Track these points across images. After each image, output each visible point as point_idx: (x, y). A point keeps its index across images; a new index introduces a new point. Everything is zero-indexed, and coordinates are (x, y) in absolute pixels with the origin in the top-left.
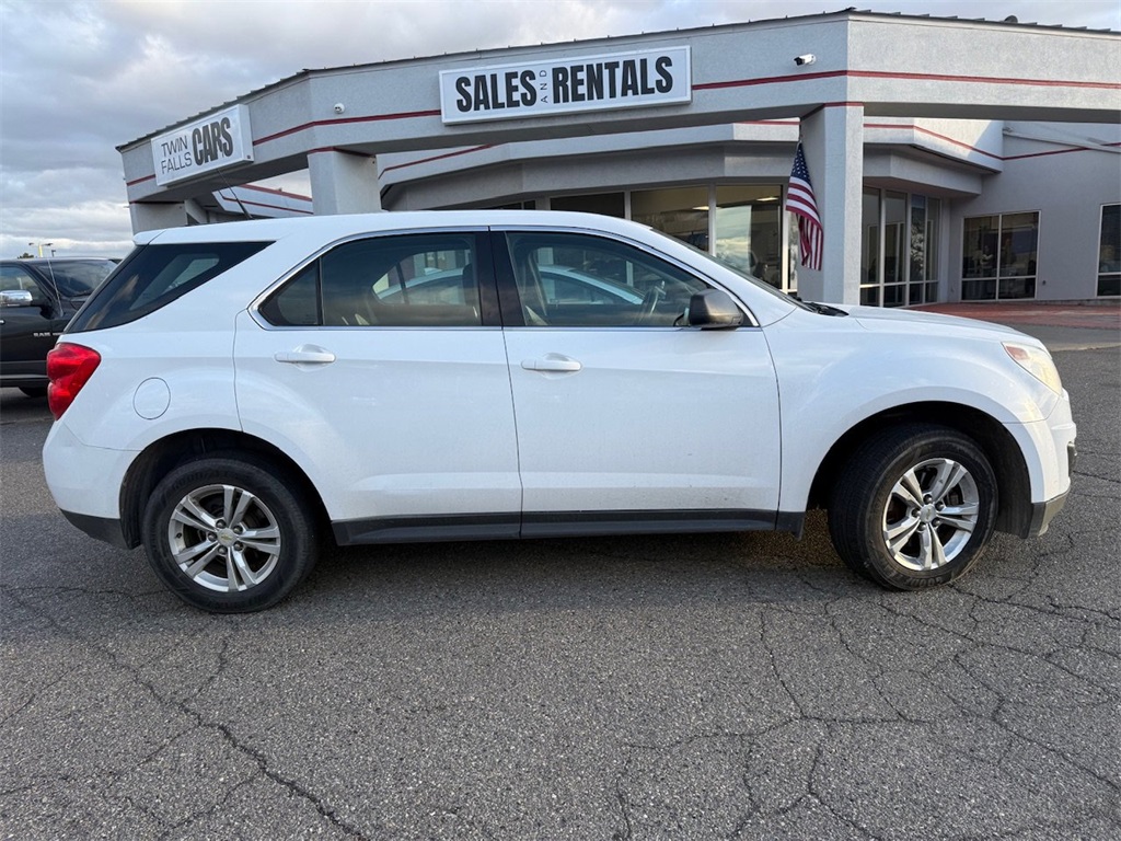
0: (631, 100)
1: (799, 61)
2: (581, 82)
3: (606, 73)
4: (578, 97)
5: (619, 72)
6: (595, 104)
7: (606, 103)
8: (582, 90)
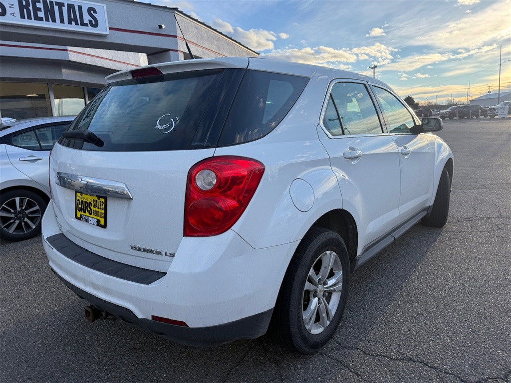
0: (73, 27)
1: (160, 27)
2: (40, 10)
3: (56, 8)
4: (37, 18)
5: (65, 9)
6: (50, 25)
7: (57, 25)
8: (41, 14)
